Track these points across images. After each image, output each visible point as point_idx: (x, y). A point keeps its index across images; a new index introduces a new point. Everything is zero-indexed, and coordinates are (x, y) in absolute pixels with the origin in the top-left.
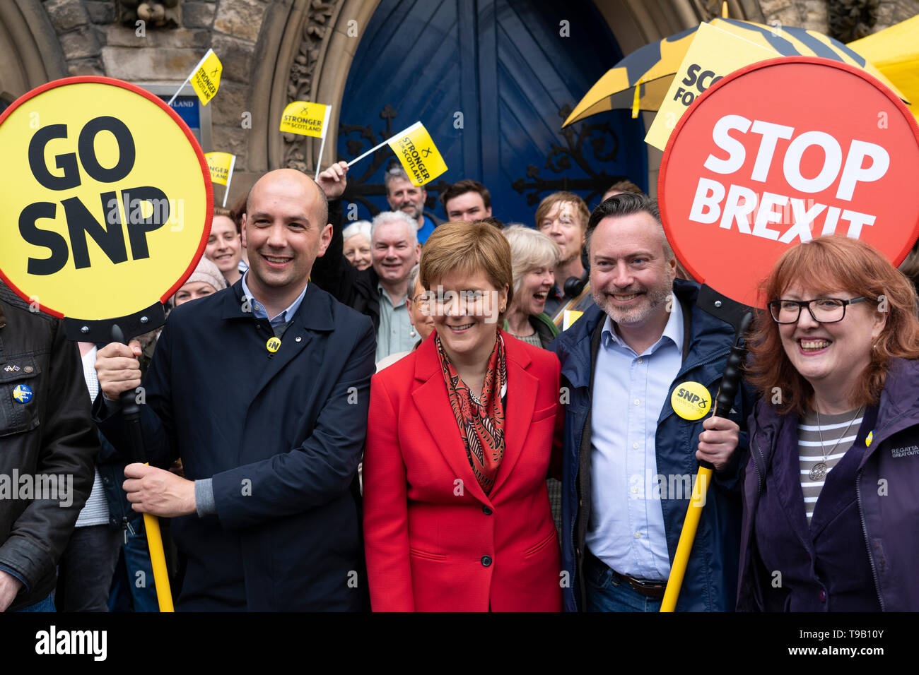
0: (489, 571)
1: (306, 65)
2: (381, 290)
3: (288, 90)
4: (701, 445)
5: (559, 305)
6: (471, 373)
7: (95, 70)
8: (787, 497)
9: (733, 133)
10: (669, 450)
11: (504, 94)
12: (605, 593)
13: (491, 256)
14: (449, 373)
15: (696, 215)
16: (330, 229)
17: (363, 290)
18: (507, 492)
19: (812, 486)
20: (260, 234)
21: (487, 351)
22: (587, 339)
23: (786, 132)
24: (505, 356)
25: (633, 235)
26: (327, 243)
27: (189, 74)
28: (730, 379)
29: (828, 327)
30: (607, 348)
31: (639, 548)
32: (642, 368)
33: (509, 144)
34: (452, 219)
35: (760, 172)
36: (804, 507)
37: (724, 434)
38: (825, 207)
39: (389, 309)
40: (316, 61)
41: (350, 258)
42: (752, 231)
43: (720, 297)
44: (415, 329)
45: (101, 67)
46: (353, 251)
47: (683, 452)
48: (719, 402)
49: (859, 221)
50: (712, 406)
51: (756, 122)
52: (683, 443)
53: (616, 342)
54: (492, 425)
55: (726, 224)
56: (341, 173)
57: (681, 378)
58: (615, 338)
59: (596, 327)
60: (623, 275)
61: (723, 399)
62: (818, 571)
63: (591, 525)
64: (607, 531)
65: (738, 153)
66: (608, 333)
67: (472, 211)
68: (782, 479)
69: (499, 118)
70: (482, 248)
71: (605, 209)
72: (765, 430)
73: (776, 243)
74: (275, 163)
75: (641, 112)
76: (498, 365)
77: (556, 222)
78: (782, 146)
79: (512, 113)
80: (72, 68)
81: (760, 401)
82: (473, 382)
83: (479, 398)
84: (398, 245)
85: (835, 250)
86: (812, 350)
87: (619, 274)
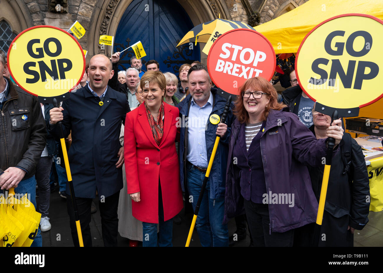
0: (159, 166)
1: (105, 26)
2: (128, 89)
3: (100, 33)
4: (217, 131)
5: (183, 95)
6: (155, 113)
7: (42, 24)
8: (242, 145)
9: (227, 48)
10: (209, 132)
11: (161, 36)
12: (191, 172)
13: (160, 80)
14: (148, 113)
15: (217, 69)
16: (113, 71)
17: (123, 89)
18: (164, 145)
19: (249, 142)
20: (93, 72)
21: (159, 106)
22: (187, 104)
23: (241, 48)
24: (164, 108)
25: (200, 76)
26: (113, 75)
27: (70, 27)
28: (225, 113)
29: (257, 100)
30: (192, 106)
31: (201, 158)
32: (202, 111)
33: (163, 50)
34: (148, 70)
35: (234, 58)
36: (246, 148)
37: (223, 127)
38: (250, 68)
39: (131, 95)
40: (108, 24)
41: (119, 80)
42: (232, 74)
43: (223, 91)
44: (138, 101)
45: (44, 24)
46: (120, 78)
47: (212, 133)
48: (222, 119)
49: (258, 72)
50: (220, 121)
51: (233, 45)
52: (212, 131)
53: (195, 104)
54: (160, 127)
55: (225, 72)
56: (118, 55)
57: (212, 113)
58: (195, 103)
59: (190, 100)
60: (198, 87)
61: (223, 118)
62: (249, 164)
63: (188, 153)
64: (192, 154)
65: (228, 53)
66: (193, 102)
67: (154, 68)
68: (241, 141)
69: (160, 43)
70: (157, 77)
71: (193, 69)
72: (236, 128)
73: (238, 77)
74: (96, 53)
75: (198, 43)
76: (162, 111)
77: (185, 71)
78: (240, 52)
79: (163, 41)
80: (35, 24)
81: (235, 120)
82: (155, 115)
83: (156, 120)
84: (134, 76)
85: (260, 80)
86: (252, 105)
87: (197, 86)
